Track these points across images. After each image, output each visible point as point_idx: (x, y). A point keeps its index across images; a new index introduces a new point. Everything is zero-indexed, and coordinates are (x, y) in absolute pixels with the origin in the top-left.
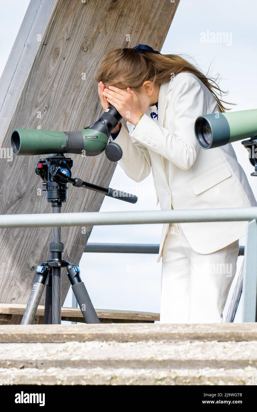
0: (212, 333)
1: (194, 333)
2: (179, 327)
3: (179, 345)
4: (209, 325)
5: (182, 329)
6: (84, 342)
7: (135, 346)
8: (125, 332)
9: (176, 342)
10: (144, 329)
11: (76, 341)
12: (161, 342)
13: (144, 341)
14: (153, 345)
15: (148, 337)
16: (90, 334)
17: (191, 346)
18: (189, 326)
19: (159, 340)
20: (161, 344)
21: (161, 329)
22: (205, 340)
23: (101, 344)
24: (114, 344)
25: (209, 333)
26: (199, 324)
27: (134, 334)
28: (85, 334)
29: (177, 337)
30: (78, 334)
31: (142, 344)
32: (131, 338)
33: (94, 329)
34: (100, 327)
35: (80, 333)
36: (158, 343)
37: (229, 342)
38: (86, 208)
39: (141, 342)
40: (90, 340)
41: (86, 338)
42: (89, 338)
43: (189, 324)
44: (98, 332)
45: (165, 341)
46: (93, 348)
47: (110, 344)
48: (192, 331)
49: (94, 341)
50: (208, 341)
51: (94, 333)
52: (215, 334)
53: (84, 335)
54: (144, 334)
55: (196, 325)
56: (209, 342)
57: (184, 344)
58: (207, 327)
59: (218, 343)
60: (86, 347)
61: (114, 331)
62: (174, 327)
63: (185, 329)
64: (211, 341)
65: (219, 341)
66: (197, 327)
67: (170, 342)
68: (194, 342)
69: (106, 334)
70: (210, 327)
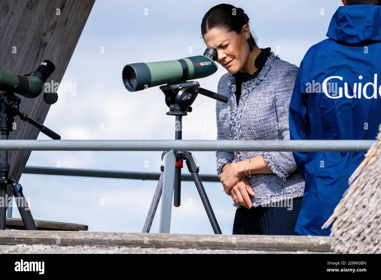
0: (137, 241)
1: (122, 240)
2: (109, 235)
3: (110, 249)
4: (134, 234)
5: (111, 237)
6: (31, 245)
7: (73, 249)
8: (65, 238)
9: (106, 247)
10: (81, 235)
11: (24, 244)
12: (95, 247)
13: (81, 245)
14: (88, 249)
15: (84, 242)
16: (36, 238)
17: (119, 250)
18: (117, 234)
19: (93, 245)
20: (94, 248)
21: (94, 236)
22: (131, 246)
23: (46, 247)
24: (56, 247)
25: (134, 241)
26: (125, 233)
27: (72, 239)
28: (33, 238)
29: (108, 243)
30: (26, 238)
31: (79, 247)
32: (70, 243)
33: (39, 235)
34: (44, 233)
35: (28, 237)
36: (92, 248)
37: (150, 248)
38: (26, 136)
39: (78, 246)
40: (36, 243)
41: (33, 242)
42: (35, 242)
43: (117, 233)
44: (43, 237)
45: (98, 246)
46: (39, 250)
47: (52, 247)
48: (120, 239)
49: (40, 244)
50: (133, 247)
51: (40, 237)
52: (139, 241)
53: (31, 239)
54: (81, 240)
55: (123, 234)
56: (134, 248)
57: (113, 249)
58: (132, 236)
59: (141, 249)
60: (33, 249)
61: (56, 236)
62: (105, 235)
63: (114, 237)
64: (135, 247)
65: (142, 248)
66: (124, 235)
67: (102, 247)
68: (122, 248)
69: (50, 239)
70: (135, 236)
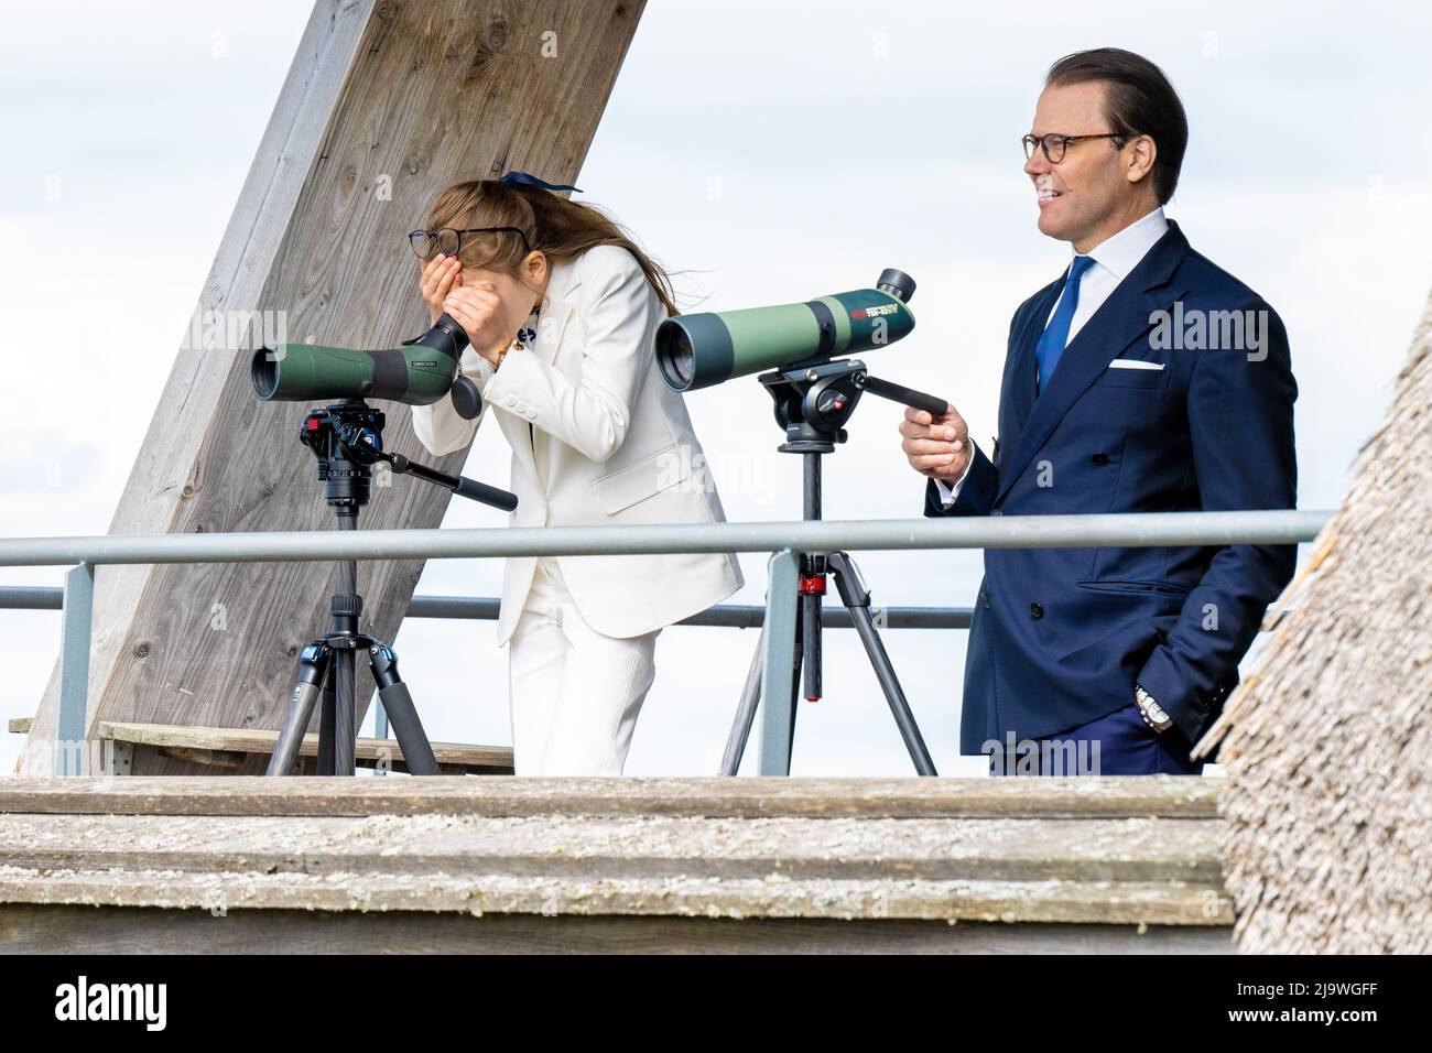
0: (693, 799)
1: (654, 799)
2: (621, 785)
3: (620, 824)
4: (686, 781)
5: (625, 790)
6: (410, 816)
7: (521, 825)
8: (499, 796)
9: (611, 819)
10: (543, 787)
11: (391, 814)
12: (580, 818)
13: (543, 815)
14: (562, 824)
15: (551, 805)
16: (422, 798)
17: (646, 826)
18: (641, 782)
19: (577, 813)
20: (579, 822)
21: (579, 789)
22: (677, 815)
23: (448, 820)
24: (475, 822)
25: (686, 799)
26: (663, 779)
27: (519, 798)
28: (412, 798)
29: (616, 806)
30: (396, 798)
31: (538, 821)
32: (514, 808)
33: (430, 788)
34: (445, 782)
35: (401, 796)
36: (573, 820)
37: (731, 819)
38: (411, 519)
39: (534, 817)
40: (423, 811)
41: (414, 807)
42: (420, 807)
43: (641, 779)
44: (439, 795)
45: (588, 815)
46: (429, 829)
47: (466, 822)
48: (647, 796)
49: (432, 814)
50: (684, 817)
51: (432, 795)
52: (700, 800)
53: (409, 800)
54: (542, 799)
55: (656, 780)
56: (687, 819)
57: (630, 822)
58: (682, 786)
59: (707, 821)
60: (414, 827)
61: (475, 791)
62: (608, 785)
63: (632, 791)
64: (690, 817)
65: (707, 818)
66: (659, 785)
67: (600, 818)
68: (654, 819)
69: (458, 798)
70: (688, 785)
